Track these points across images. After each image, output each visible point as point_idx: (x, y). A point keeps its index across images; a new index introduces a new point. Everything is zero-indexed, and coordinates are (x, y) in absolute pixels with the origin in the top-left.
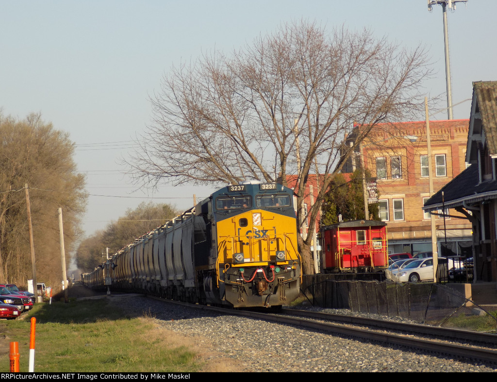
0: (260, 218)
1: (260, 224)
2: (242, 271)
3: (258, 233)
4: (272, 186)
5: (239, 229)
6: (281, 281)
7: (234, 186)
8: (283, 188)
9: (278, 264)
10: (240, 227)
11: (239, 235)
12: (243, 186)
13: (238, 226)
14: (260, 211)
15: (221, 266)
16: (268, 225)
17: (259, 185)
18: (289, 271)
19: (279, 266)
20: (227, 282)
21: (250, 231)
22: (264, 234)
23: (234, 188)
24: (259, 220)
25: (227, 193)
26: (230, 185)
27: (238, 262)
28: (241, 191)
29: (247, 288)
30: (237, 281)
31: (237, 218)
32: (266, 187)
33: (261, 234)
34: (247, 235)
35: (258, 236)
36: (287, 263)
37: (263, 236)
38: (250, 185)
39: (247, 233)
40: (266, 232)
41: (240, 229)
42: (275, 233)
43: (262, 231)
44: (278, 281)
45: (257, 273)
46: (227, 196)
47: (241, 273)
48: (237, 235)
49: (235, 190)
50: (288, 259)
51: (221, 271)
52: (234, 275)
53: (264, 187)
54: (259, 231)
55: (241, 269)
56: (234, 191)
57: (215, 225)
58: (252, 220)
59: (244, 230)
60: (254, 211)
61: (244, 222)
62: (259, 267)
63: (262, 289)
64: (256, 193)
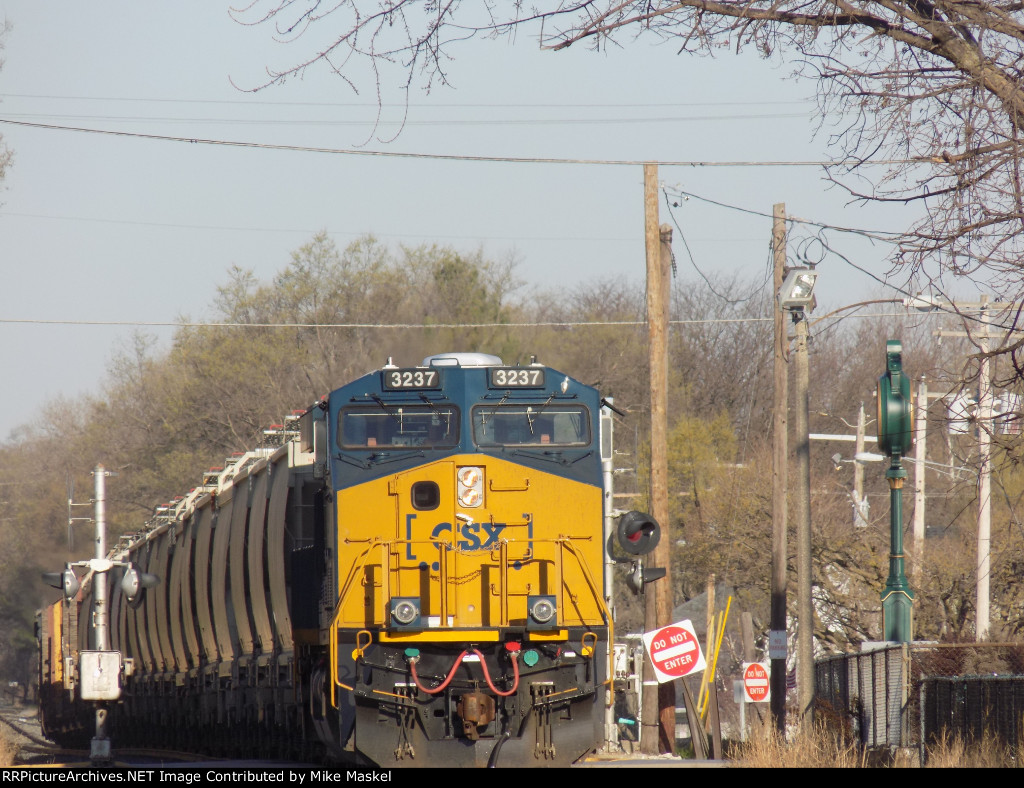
0: (480, 484)
1: (480, 502)
2: (414, 657)
3: (471, 531)
4: (531, 377)
5: (410, 517)
6: (540, 693)
7: (402, 371)
8: (565, 386)
9: (533, 637)
10: (413, 511)
11: (409, 537)
12: (433, 374)
13: (407, 507)
14: (481, 458)
15: (347, 637)
16: (506, 509)
17: (488, 373)
18: (570, 665)
19: (537, 645)
20: (362, 690)
21: (447, 526)
22: (494, 537)
23: (403, 380)
24: (478, 490)
25: (379, 393)
26: (390, 366)
27: (400, 628)
28: (424, 389)
29: (426, 711)
30: (395, 690)
31: (406, 480)
32: (508, 378)
33: (484, 536)
34: (438, 539)
35: (471, 543)
36: (564, 635)
37: (488, 543)
38: (456, 370)
39: (436, 532)
40: (498, 532)
41: (414, 516)
42: (530, 536)
43: (487, 527)
44: (532, 693)
45: (464, 665)
46: (377, 402)
47: (408, 666)
48: (403, 537)
49: (406, 384)
50: (567, 624)
51: (344, 655)
52: (388, 670)
53: (503, 379)
54: (476, 527)
55: (408, 652)
56: (402, 390)
57: (333, 499)
58: (455, 489)
59: (427, 519)
60: (461, 458)
61: (427, 496)
62: (468, 647)
63: (475, 718)
64: (474, 396)
